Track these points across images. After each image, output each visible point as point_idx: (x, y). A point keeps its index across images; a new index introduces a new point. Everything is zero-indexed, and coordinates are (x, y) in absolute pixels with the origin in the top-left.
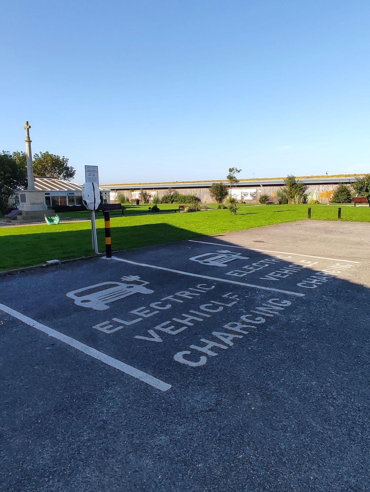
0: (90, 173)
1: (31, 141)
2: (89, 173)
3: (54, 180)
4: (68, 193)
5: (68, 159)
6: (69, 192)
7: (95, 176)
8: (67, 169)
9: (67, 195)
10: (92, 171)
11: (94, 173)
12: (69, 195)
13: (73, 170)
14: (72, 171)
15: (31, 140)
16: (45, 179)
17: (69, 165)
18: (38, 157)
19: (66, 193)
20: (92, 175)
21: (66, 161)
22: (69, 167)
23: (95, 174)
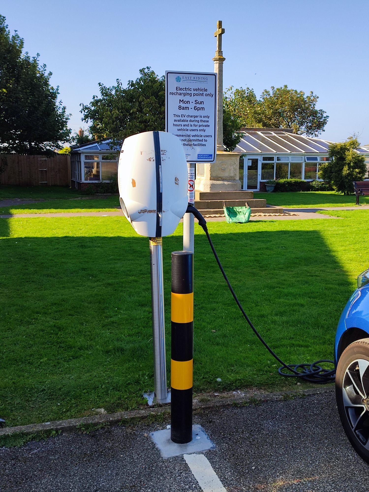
0: (186, 98)
1: (224, 59)
2: (182, 97)
3: (287, 134)
4: (306, 157)
5: (318, 97)
6: (307, 155)
7: (203, 108)
8: (314, 113)
9: (303, 161)
10: (193, 92)
11: (200, 99)
12: (306, 161)
13: (325, 115)
14: (321, 118)
15: (224, 56)
16: (272, 133)
17: (317, 108)
18: (269, 95)
19: (303, 157)
20: (191, 105)
21: (313, 99)
22: (318, 110)
23: (202, 103)
